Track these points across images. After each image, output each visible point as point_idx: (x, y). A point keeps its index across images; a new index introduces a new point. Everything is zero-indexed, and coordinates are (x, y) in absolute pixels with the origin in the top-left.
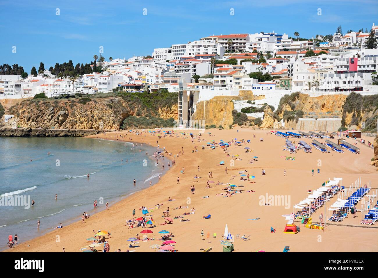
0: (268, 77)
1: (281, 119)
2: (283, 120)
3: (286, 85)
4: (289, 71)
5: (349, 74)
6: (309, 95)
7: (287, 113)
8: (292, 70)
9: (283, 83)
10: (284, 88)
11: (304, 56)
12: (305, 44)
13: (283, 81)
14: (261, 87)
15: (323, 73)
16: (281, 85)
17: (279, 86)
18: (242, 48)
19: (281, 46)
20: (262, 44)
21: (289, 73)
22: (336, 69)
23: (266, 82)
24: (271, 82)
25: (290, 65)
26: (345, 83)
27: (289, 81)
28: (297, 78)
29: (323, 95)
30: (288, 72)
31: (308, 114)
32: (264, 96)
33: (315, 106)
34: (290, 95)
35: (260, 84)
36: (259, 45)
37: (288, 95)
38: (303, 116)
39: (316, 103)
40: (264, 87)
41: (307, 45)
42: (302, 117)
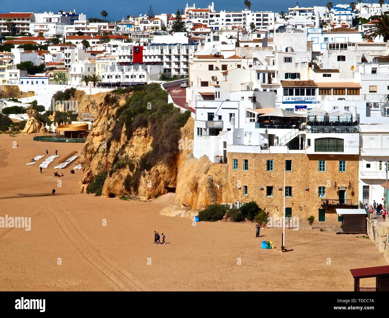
0: (41, 69)
1: (52, 122)
2: (53, 123)
3: (62, 78)
4: (66, 60)
5: (132, 66)
6: (85, 92)
7: (58, 114)
8: (70, 60)
9: (57, 76)
10: (59, 83)
11: (97, 42)
12: (105, 27)
13: (57, 74)
14: (30, 81)
15: (104, 64)
16: (55, 79)
17: (52, 80)
18: (25, 31)
19: (74, 28)
20: (51, 26)
21: (67, 63)
22: (118, 60)
23: (37, 75)
24: (44, 74)
25: (67, 54)
26: (127, 77)
27: (64, 74)
28: (75, 70)
29: (101, 92)
30: (65, 63)
31: (83, 116)
32: (33, 92)
33: (92, 106)
34: (64, 92)
35: (29, 78)
36: (47, 27)
37: (61, 92)
38: (78, 118)
39: (93, 101)
40: (35, 81)
41: (107, 29)
42: (76, 120)
